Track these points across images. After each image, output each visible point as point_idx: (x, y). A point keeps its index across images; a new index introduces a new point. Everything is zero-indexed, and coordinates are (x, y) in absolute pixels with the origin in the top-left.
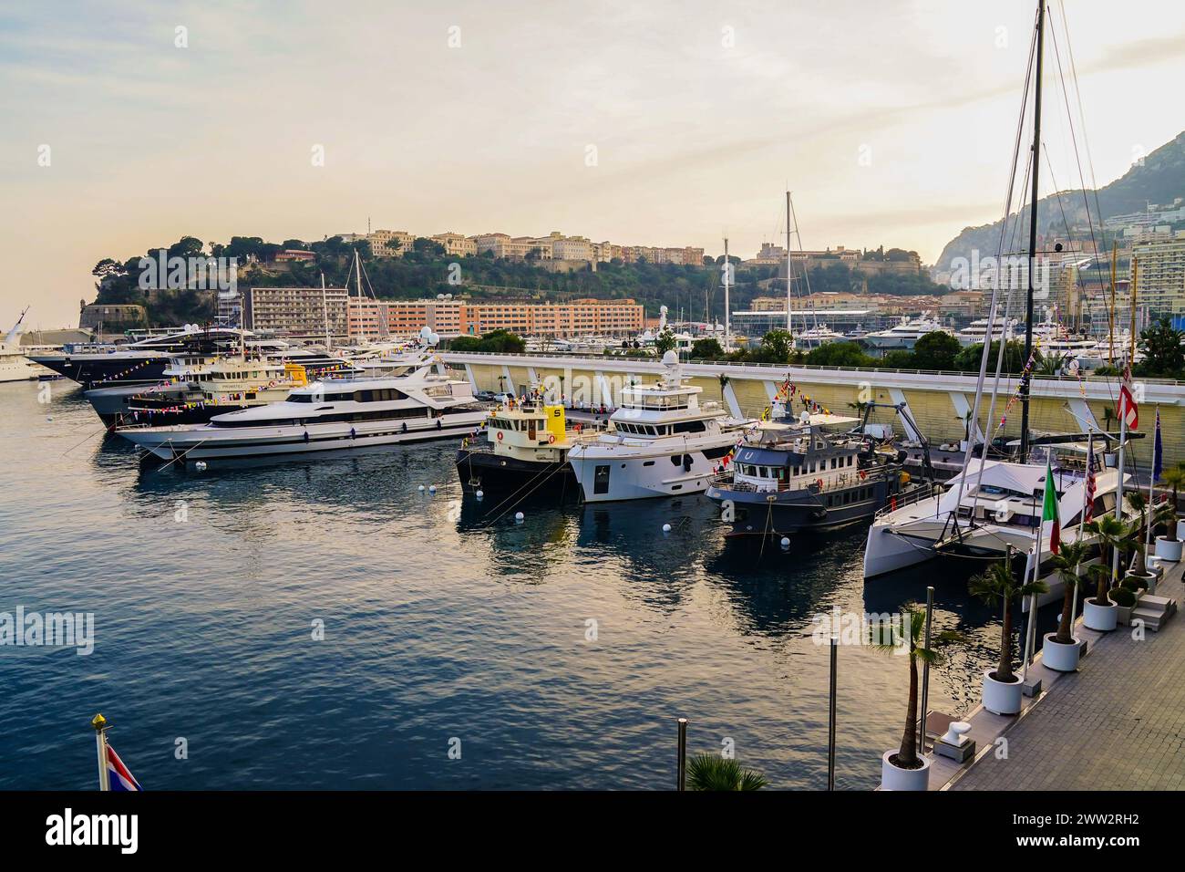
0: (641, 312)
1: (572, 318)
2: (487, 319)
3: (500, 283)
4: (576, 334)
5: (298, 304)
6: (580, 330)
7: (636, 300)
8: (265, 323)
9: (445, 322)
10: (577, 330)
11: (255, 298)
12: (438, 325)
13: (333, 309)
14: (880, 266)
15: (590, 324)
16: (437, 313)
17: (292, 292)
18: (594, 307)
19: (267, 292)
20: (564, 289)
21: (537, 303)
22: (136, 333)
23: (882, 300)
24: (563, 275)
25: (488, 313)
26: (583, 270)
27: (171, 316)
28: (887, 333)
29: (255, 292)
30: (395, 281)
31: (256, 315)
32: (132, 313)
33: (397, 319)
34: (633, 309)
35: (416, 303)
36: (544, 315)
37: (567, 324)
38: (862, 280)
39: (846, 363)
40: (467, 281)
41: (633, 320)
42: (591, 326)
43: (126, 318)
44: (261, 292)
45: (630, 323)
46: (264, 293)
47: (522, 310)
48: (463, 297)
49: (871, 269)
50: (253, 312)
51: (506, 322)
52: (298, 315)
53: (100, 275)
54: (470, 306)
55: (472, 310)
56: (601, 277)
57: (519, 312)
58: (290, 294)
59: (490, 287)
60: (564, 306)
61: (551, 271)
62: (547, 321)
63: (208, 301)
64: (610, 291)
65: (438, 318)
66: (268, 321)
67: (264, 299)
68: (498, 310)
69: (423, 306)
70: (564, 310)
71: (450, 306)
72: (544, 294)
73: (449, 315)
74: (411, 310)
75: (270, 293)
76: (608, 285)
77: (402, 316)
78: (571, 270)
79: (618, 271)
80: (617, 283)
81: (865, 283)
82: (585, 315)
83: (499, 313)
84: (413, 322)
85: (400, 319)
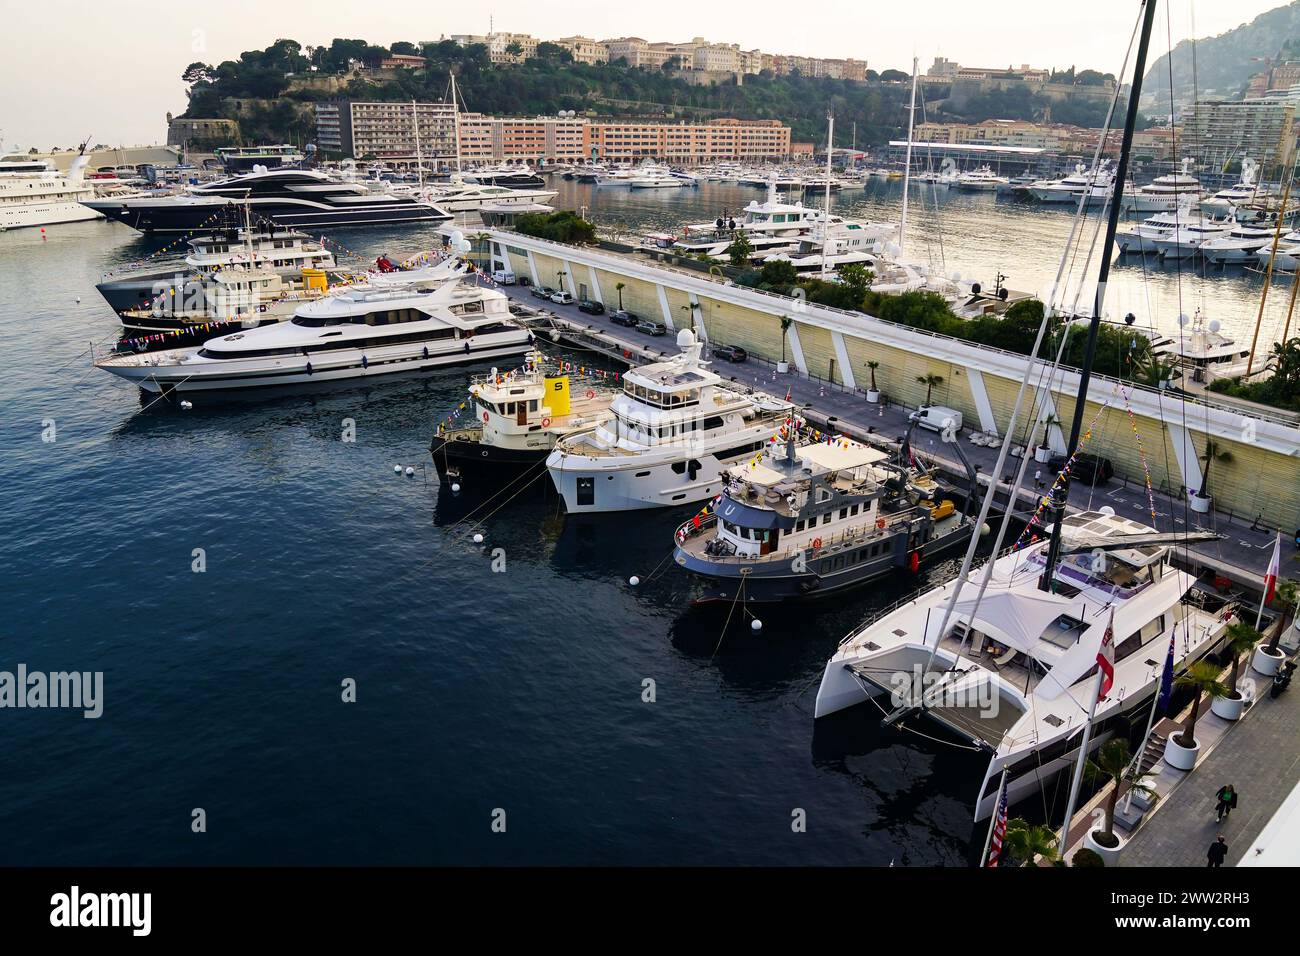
0: (788, 135)
1: (709, 141)
2: (614, 140)
3: (632, 96)
4: (713, 158)
5: (403, 120)
6: (718, 154)
7: (783, 120)
8: (366, 142)
9: (566, 142)
10: (714, 154)
11: (355, 114)
12: (558, 146)
13: (442, 127)
14: (1069, 91)
15: (729, 147)
16: (558, 132)
17: (396, 108)
18: (735, 128)
19: (368, 107)
20: (704, 105)
21: (671, 122)
22: (226, 151)
23: (1064, 134)
24: (704, 88)
25: (614, 133)
26: (726, 83)
27: (266, 130)
28: (1057, 185)
29: (354, 106)
30: (513, 93)
31: (356, 133)
32: (223, 128)
33: (513, 139)
34: (779, 132)
35: (534, 121)
36: (678, 137)
37: (703, 147)
38: (1045, 106)
39: (923, 324)
40: (595, 94)
41: (778, 144)
42: (730, 150)
43: (216, 134)
44: (361, 107)
45: (775, 147)
46: (365, 108)
47: (653, 130)
48: (588, 114)
49: (1057, 93)
50: (353, 130)
51: (634, 144)
52: (403, 133)
53: (191, 81)
54: (595, 125)
55: (597, 129)
56: (746, 92)
57: (649, 133)
58: (393, 109)
59: (621, 101)
60: (700, 127)
61: (690, 84)
62: (680, 144)
63: (306, 114)
64: (756, 109)
65: (558, 139)
66: (370, 140)
67: (365, 115)
68: (626, 130)
69: (542, 125)
70: (701, 131)
71: (572, 125)
72: (680, 110)
73: (570, 135)
74: (529, 128)
75: (372, 108)
76: (755, 102)
77: (519, 135)
78: (713, 82)
79: (766, 85)
80: (764, 99)
81: (1048, 110)
82: (724, 138)
83: (627, 133)
84: (530, 142)
85: (516, 139)
